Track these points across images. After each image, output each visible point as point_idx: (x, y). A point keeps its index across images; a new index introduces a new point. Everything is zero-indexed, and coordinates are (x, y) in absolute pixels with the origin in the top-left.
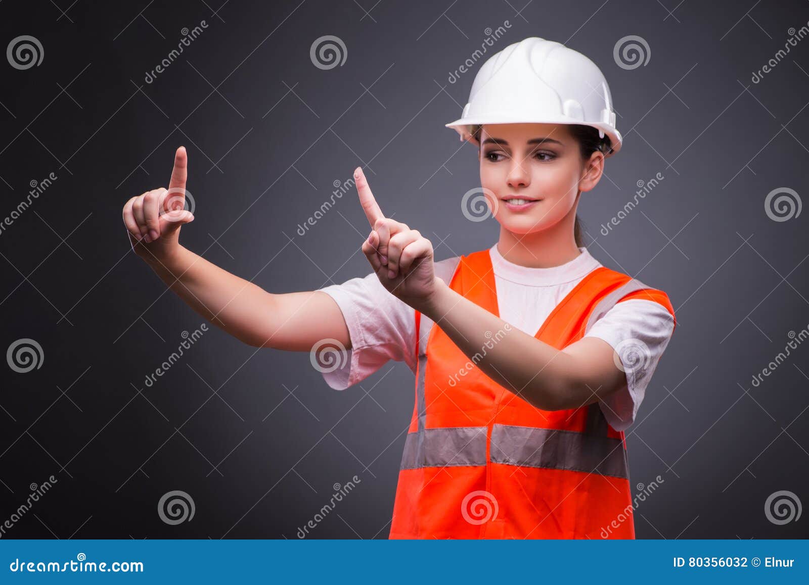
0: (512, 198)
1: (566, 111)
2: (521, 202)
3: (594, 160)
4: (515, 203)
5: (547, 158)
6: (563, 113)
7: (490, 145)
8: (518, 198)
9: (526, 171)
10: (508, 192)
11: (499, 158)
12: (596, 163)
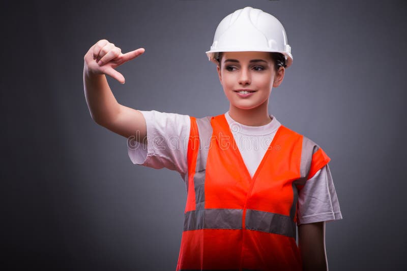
0: (241, 90)
1: (270, 46)
2: (246, 93)
3: (280, 71)
4: (242, 93)
5: (259, 69)
6: (268, 46)
7: (229, 63)
8: (244, 91)
9: (249, 76)
10: (239, 87)
11: (234, 69)
12: (281, 73)
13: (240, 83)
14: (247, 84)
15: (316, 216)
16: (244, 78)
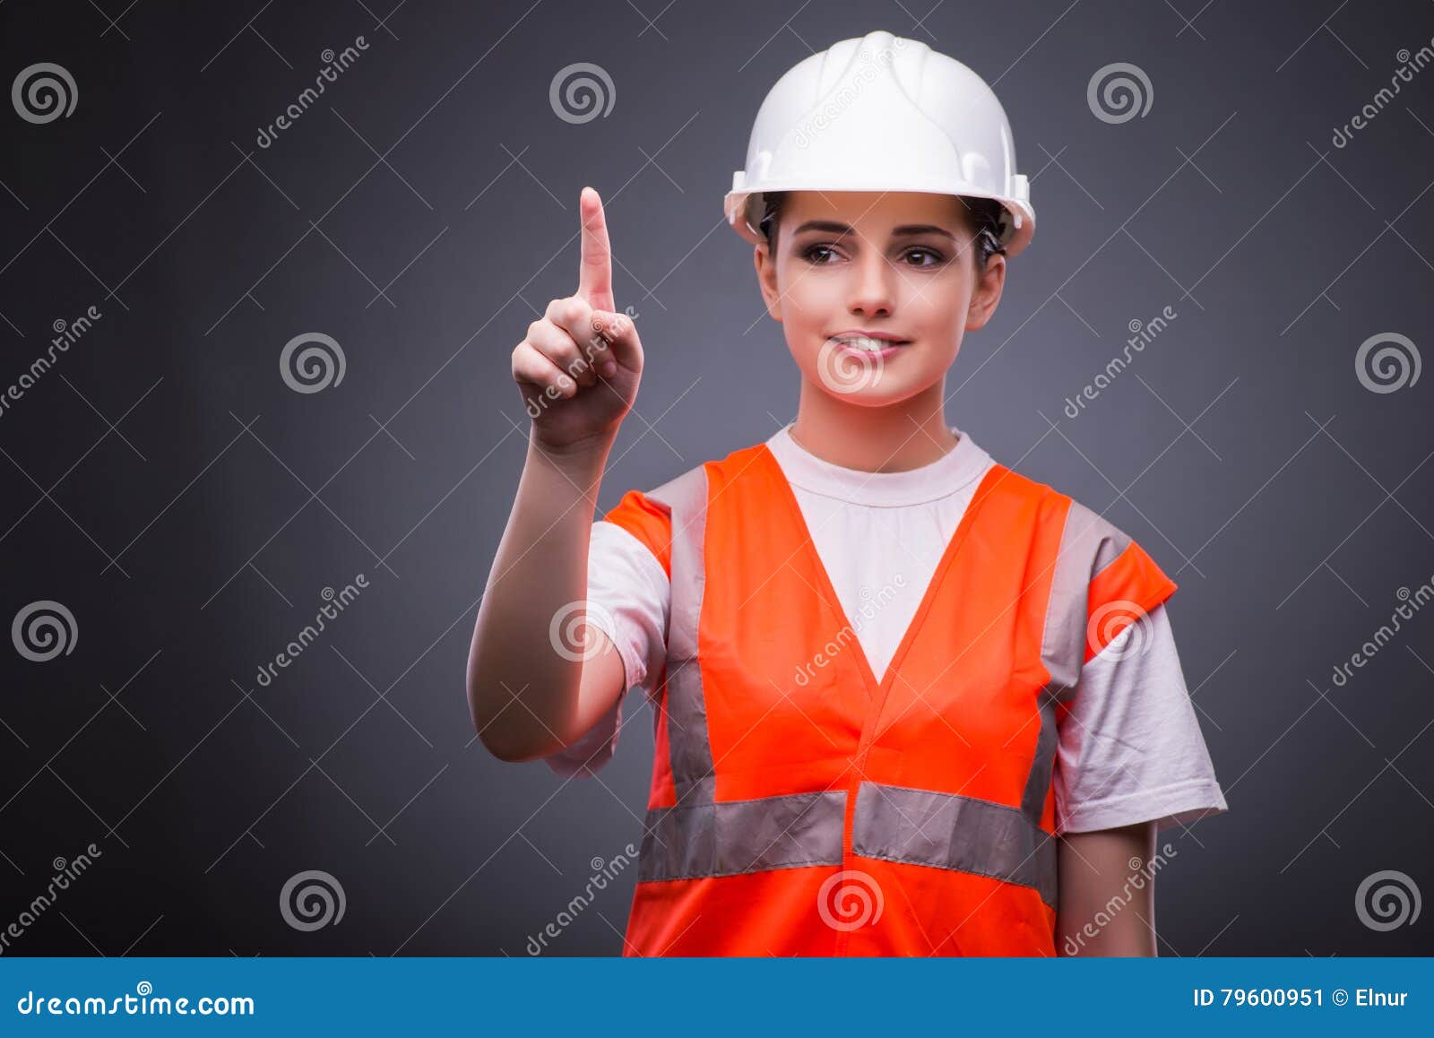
1: (968, 173)
2: (875, 344)
3: (990, 271)
8: (870, 337)
9: (890, 285)
10: (848, 326)
12: (993, 277)
13: (858, 311)
14: (882, 313)
15: (1116, 804)
16: (872, 293)
